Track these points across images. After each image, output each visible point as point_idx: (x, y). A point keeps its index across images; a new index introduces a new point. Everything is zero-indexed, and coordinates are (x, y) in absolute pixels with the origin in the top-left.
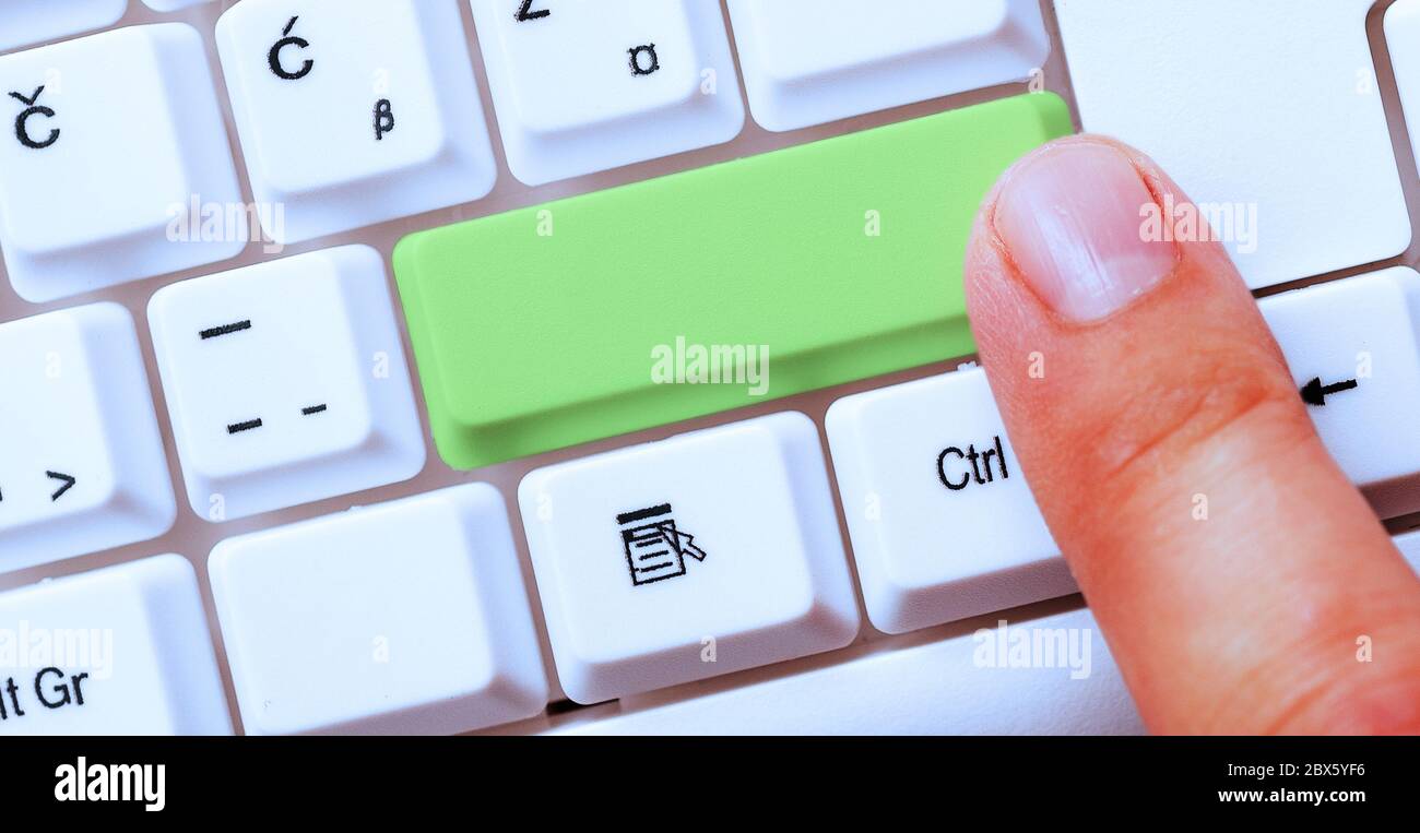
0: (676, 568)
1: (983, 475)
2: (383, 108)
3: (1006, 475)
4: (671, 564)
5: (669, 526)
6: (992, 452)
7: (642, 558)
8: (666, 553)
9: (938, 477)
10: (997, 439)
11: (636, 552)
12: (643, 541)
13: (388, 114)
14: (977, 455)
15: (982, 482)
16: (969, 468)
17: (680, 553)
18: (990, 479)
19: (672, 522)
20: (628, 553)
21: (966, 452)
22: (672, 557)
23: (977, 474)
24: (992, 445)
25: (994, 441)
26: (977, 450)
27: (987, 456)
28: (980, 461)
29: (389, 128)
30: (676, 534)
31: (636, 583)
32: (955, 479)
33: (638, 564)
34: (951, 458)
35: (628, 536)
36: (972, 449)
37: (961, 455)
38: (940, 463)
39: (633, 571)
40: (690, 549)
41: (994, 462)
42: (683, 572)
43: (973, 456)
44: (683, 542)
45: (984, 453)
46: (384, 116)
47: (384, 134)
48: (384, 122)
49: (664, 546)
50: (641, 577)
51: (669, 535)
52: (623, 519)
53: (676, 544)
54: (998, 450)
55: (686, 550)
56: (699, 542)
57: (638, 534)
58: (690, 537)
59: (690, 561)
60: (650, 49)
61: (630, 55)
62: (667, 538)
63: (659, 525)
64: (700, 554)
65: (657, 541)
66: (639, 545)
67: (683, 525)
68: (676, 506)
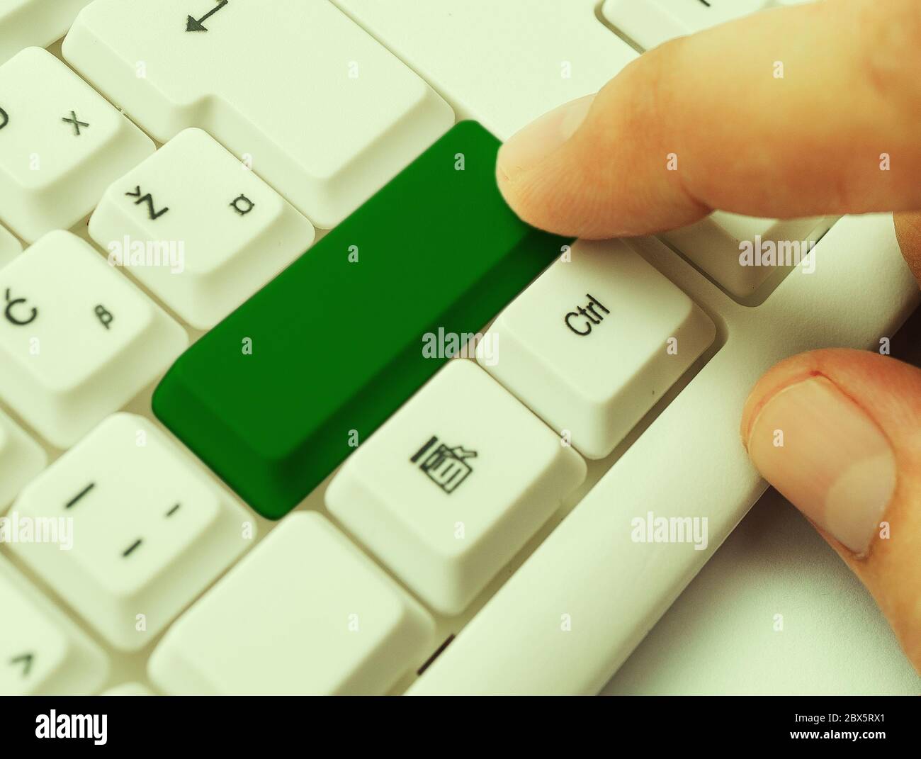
0: (465, 470)
1: (596, 319)
2: (100, 310)
3: (608, 312)
4: (459, 471)
5: (443, 448)
6: (591, 304)
7: (443, 474)
8: (452, 466)
9: (573, 333)
10: (588, 296)
11: (436, 474)
12: (437, 464)
13: (105, 312)
14: (585, 310)
15: (598, 322)
16: (587, 320)
17: (462, 459)
18: (602, 318)
19: (443, 445)
20: (432, 478)
21: (577, 312)
22: (458, 465)
23: (592, 320)
24: (588, 301)
25: (588, 298)
26: (583, 307)
27: (590, 307)
28: (588, 312)
29: (111, 319)
30: (451, 450)
31: (449, 492)
32: (584, 329)
33: (443, 480)
34: (572, 320)
35: (424, 468)
36: (579, 308)
37: (576, 315)
38: (569, 325)
39: (442, 486)
40: (466, 454)
41: (595, 308)
42: (470, 470)
43: (583, 312)
44: (459, 453)
45: (587, 307)
46: (103, 315)
47: (111, 325)
48: (106, 318)
49: (448, 462)
50: (449, 487)
51: (448, 453)
52: (414, 459)
53: (455, 457)
54: (593, 301)
55: (462, 456)
56: (467, 447)
57: (429, 463)
58: (461, 448)
59: (470, 461)
60: (242, 197)
61: (232, 207)
62: (447, 457)
63: (438, 451)
64: (473, 454)
65: (443, 461)
66: (435, 469)
67: (451, 444)
68: (438, 435)
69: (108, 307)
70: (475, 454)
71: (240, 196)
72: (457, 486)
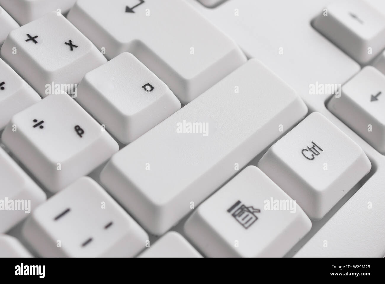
0: (254, 219)
1: (317, 153)
2: (77, 128)
4: (251, 218)
5: (243, 207)
6: (314, 146)
7: (243, 219)
8: (247, 215)
9: (305, 159)
10: (312, 142)
11: (240, 219)
12: (240, 214)
13: (80, 129)
15: (317, 155)
16: (312, 153)
17: (252, 213)
18: (319, 153)
19: (243, 205)
20: (238, 221)
21: (307, 149)
22: (251, 215)
23: (315, 153)
24: (312, 145)
25: (312, 143)
26: (310, 147)
27: (313, 147)
28: (312, 149)
29: (83, 132)
30: (247, 208)
31: (246, 228)
32: (311, 157)
33: (243, 222)
34: (305, 152)
35: (234, 215)
37: (307, 150)
38: (303, 155)
39: (243, 225)
40: (255, 211)
41: (316, 148)
42: (257, 218)
43: (310, 149)
44: (251, 210)
45: (312, 147)
47: (83, 135)
48: (80, 132)
49: (246, 213)
50: (246, 225)
51: (245, 209)
52: (229, 211)
53: (249, 211)
54: (315, 145)
55: (253, 212)
56: (255, 207)
57: (237, 213)
58: (252, 207)
59: (257, 214)
60: (148, 84)
61: (143, 89)
62: (245, 211)
63: (240, 208)
64: (258, 211)
65: (243, 213)
66: (240, 216)
67: (247, 205)
68: (241, 200)
69: (82, 127)
70: (259, 211)
71: (147, 83)
72: (250, 225)
